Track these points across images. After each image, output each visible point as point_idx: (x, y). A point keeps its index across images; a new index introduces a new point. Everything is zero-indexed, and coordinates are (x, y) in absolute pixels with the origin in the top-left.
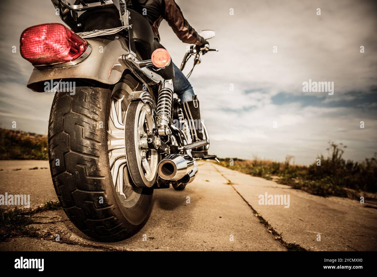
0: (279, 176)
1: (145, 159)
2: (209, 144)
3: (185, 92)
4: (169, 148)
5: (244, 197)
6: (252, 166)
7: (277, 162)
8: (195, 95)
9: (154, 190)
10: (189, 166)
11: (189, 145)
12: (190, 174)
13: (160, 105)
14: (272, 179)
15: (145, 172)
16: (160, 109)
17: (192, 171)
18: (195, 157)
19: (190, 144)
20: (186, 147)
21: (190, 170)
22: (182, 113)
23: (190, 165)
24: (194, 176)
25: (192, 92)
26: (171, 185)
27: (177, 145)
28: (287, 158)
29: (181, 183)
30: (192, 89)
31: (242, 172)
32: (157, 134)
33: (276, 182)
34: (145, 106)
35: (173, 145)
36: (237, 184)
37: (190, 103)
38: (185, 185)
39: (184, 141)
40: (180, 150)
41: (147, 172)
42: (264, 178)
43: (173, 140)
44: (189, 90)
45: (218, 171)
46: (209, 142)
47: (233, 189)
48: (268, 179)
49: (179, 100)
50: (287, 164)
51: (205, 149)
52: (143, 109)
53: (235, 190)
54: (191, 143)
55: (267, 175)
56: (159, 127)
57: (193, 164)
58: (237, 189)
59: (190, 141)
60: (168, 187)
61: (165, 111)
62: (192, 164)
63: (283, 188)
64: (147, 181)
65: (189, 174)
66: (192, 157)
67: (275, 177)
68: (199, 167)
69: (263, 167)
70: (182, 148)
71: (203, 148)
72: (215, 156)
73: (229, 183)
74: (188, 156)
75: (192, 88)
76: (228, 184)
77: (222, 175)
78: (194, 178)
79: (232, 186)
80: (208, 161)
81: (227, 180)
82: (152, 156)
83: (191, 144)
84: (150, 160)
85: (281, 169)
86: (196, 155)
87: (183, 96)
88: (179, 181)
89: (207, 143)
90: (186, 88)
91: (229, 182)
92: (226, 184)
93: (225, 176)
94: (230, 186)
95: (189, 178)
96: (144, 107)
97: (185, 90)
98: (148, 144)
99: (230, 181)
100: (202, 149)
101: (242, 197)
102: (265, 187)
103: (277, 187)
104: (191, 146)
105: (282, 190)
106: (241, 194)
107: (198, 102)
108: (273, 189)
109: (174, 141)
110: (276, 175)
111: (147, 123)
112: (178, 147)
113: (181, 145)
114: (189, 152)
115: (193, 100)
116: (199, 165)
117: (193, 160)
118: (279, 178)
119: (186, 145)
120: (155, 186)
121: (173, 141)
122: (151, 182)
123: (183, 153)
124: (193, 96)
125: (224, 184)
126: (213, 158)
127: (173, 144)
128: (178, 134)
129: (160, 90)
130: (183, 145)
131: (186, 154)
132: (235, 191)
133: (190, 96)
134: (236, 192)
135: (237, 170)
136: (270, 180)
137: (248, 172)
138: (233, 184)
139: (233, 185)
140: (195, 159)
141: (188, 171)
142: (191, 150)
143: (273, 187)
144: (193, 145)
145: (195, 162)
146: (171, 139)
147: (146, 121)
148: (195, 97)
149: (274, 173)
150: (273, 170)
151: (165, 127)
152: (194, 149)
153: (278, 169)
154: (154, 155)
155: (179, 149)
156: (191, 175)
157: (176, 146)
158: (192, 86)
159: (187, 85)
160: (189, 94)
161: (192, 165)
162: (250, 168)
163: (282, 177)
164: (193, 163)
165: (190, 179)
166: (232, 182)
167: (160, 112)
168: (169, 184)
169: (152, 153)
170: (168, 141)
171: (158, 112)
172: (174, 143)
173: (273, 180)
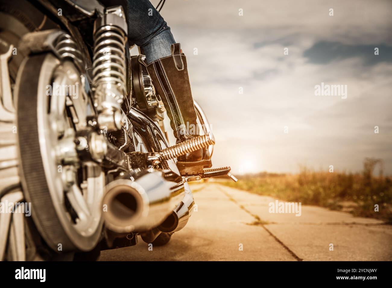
0: (355, 201)
1: (75, 188)
2: (214, 142)
3: (155, 38)
4: (128, 158)
5: (291, 249)
6: (297, 185)
7: (347, 173)
8: (177, 42)
9: (102, 252)
10: (174, 194)
11: (171, 148)
12: (177, 211)
13: (100, 63)
14: (341, 207)
15: (74, 216)
16: (99, 71)
17: (182, 204)
18: (187, 175)
19: (174, 147)
20: (165, 154)
21: (178, 203)
22: (151, 84)
23: (175, 191)
24: (187, 213)
25: (170, 38)
26: (139, 237)
27: (145, 151)
28: (366, 165)
29: (160, 232)
30: (168, 31)
31: (279, 198)
32: (97, 129)
33: (351, 212)
34: (62, 64)
35: (138, 153)
36: (273, 223)
37: (167, 61)
38: (170, 235)
39: (161, 142)
40: (153, 160)
41: (81, 215)
42: (325, 206)
43: (137, 142)
44: (163, 34)
45: (232, 200)
46: (213, 140)
47: (268, 234)
48: (333, 208)
49: (143, 58)
50: (368, 176)
51: (205, 156)
52: (57, 73)
53: (271, 234)
54: (175, 144)
55: (331, 201)
56: (100, 112)
57: (183, 189)
58: (275, 234)
59: (172, 141)
60: (133, 242)
61: (113, 76)
62: (181, 189)
63: (367, 225)
64: (80, 237)
65: (175, 211)
66: (179, 175)
67: (346, 204)
68: (195, 195)
69: (319, 184)
70: (157, 156)
71: (202, 155)
72: (227, 168)
73: (258, 223)
74: (171, 172)
75: (168, 29)
76: (256, 224)
77: (242, 207)
78: (187, 219)
79: (265, 228)
80: (212, 183)
81: (253, 215)
82: (90, 180)
83: (176, 146)
84: (86, 188)
85: (356, 186)
86: (187, 170)
87: (150, 47)
88: (156, 229)
89: (211, 142)
90: (155, 29)
91: (257, 220)
92: (251, 225)
93: (246, 208)
94: (259, 228)
95: (178, 219)
96: (61, 68)
97: (155, 33)
98: (78, 151)
99: (258, 218)
100: (199, 157)
101: (287, 248)
102: (329, 224)
103: (354, 223)
104: (176, 151)
105: (367, 228)
106: (286, 243)
107: (184, 58)
108: (347, 228)
109: (139, 145)
110: (349, 200)
111: (72, 106)
112: (148, 154)
113: (154, 152)
114: (172, 165)
115: (173, 56)
116: (195, 191)
117: (183, 180)
118: (355, 204)
119: (166, 150)
120: (102, 245)
121: (137, 145)
122: (91, 238)
123: (160, 167)
124: (172, 46)
125: (247, 224)
126: (223, 174)
127: (137, 150)
128: (146, 128)
129: (97, 31)
130: (159, 150)
131: (167, 168)
132: (271, 238)
133: (166, 48)
134: (274, 240)
135: (269, 195)
136: (338, 211)
137: (291, 198)
138: (266, 223)
139: (266, 226)
140: (186, 179)
141: (172, 206)
142: (176, 159)
143: (347, 224)
144: (181, 148)
145: (186, 185)
146: (132, 140)
147: (69, 103)
148: (177, 48)
149: (343, 195)
150: (339, 189)
151: (115, 110)
152: (181, 158)
153: (350, 186)
154: (95, 176)
155: (150, 159)
156: (179, 214)
157: (144, 154)
158: (168, 25)
159: (157, 25)
160: (162, 43)
161: (180, 192)
162: (294, 189)
163: (362, 203)
164: (183, 187)
165: (180, 221)
166: (263, 218)
167: (100, 78)
168: (134, 236)
169: (90, 172)
170: (125, 144)
171: (96, 78)
172: (140, 147)
173: (344, 209)
